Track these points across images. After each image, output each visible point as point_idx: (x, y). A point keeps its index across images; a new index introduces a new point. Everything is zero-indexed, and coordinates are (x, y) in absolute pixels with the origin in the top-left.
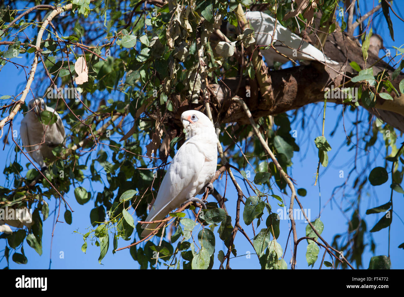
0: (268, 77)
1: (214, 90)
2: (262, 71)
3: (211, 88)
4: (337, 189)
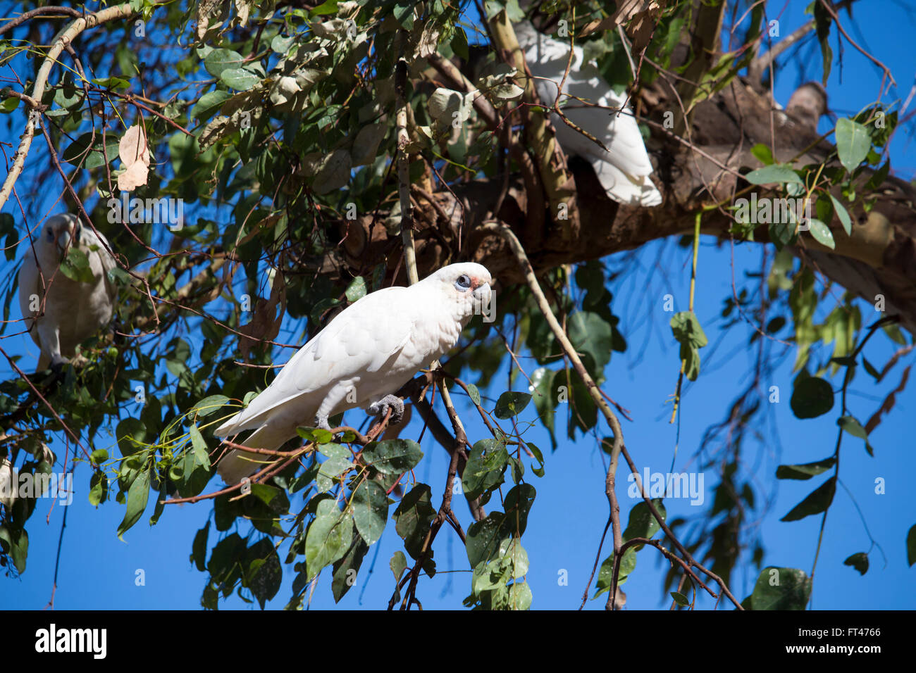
0: (568, 178)
2: (554, 164)
3: (439, 202)
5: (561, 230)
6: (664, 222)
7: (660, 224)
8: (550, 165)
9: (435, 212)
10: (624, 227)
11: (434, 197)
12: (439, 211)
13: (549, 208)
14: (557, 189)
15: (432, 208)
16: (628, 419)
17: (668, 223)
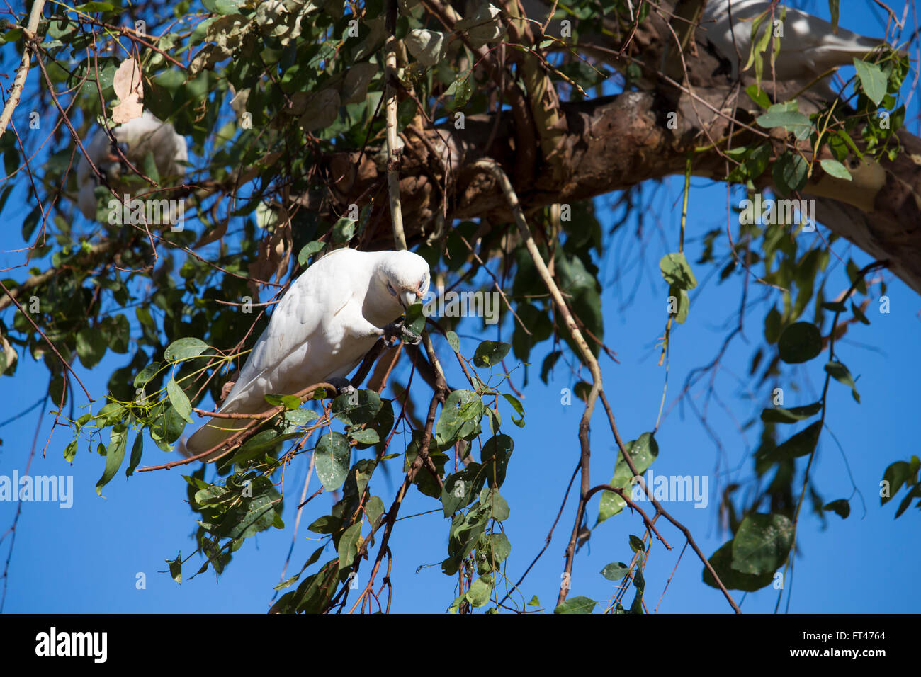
0: (560, 117)
1: (436, 143)
2: (546, 103)
3: (429, 139)
4: (696, 375)
5: (552, 170)
6: (655, 162)
7: (651, 165)
8: (542, 105)
9: (425, 149)
10: (615, 168)
11: (425, 134)
12: (429, 149)
13: (540, 147)
14: (549, 128)
15: (422, 145)
16: (615, 361)
17: (659, 164)
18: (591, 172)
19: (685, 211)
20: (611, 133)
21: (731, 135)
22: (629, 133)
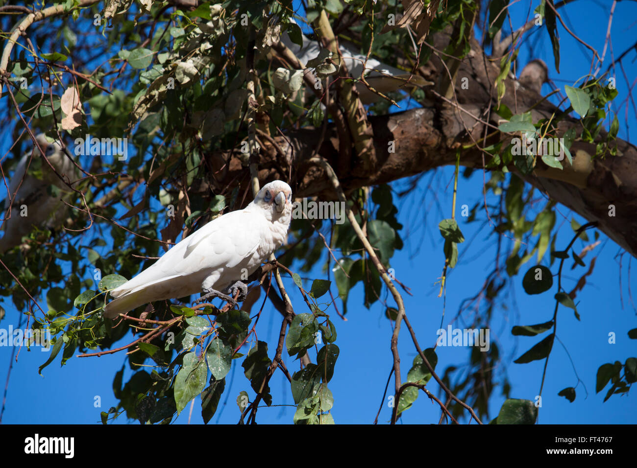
0: (368, 126)
1: (283, 146)
2: (358, 117)
3: (278, 143)
4: (466, 303)
5: (363, 163)
6: (434, 157)
7: (431, 158)
8: (355, 118)
9: (275, 150)
10: (407, 161)
11: (273, 139)
12: (278, 150)
13: (354, 147)
14: (361, 134)
15: (273, 147)
16: (409, 294)
17: (437, 158)
18: (390, 164)
19: (456, 188)
20: (403, 137)
21: (485, 137)
22: (416, 137)
